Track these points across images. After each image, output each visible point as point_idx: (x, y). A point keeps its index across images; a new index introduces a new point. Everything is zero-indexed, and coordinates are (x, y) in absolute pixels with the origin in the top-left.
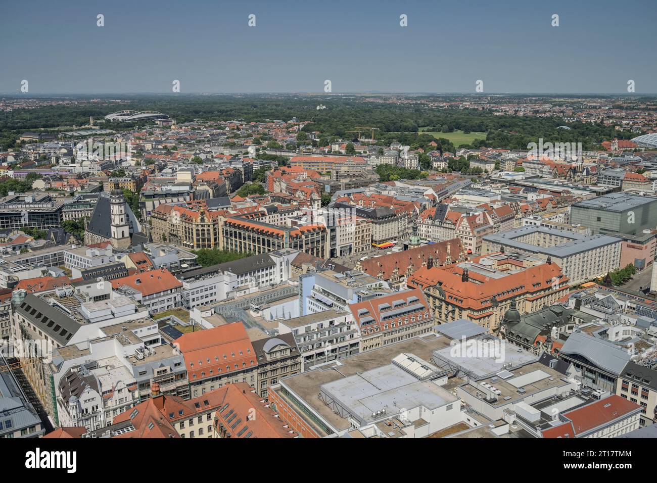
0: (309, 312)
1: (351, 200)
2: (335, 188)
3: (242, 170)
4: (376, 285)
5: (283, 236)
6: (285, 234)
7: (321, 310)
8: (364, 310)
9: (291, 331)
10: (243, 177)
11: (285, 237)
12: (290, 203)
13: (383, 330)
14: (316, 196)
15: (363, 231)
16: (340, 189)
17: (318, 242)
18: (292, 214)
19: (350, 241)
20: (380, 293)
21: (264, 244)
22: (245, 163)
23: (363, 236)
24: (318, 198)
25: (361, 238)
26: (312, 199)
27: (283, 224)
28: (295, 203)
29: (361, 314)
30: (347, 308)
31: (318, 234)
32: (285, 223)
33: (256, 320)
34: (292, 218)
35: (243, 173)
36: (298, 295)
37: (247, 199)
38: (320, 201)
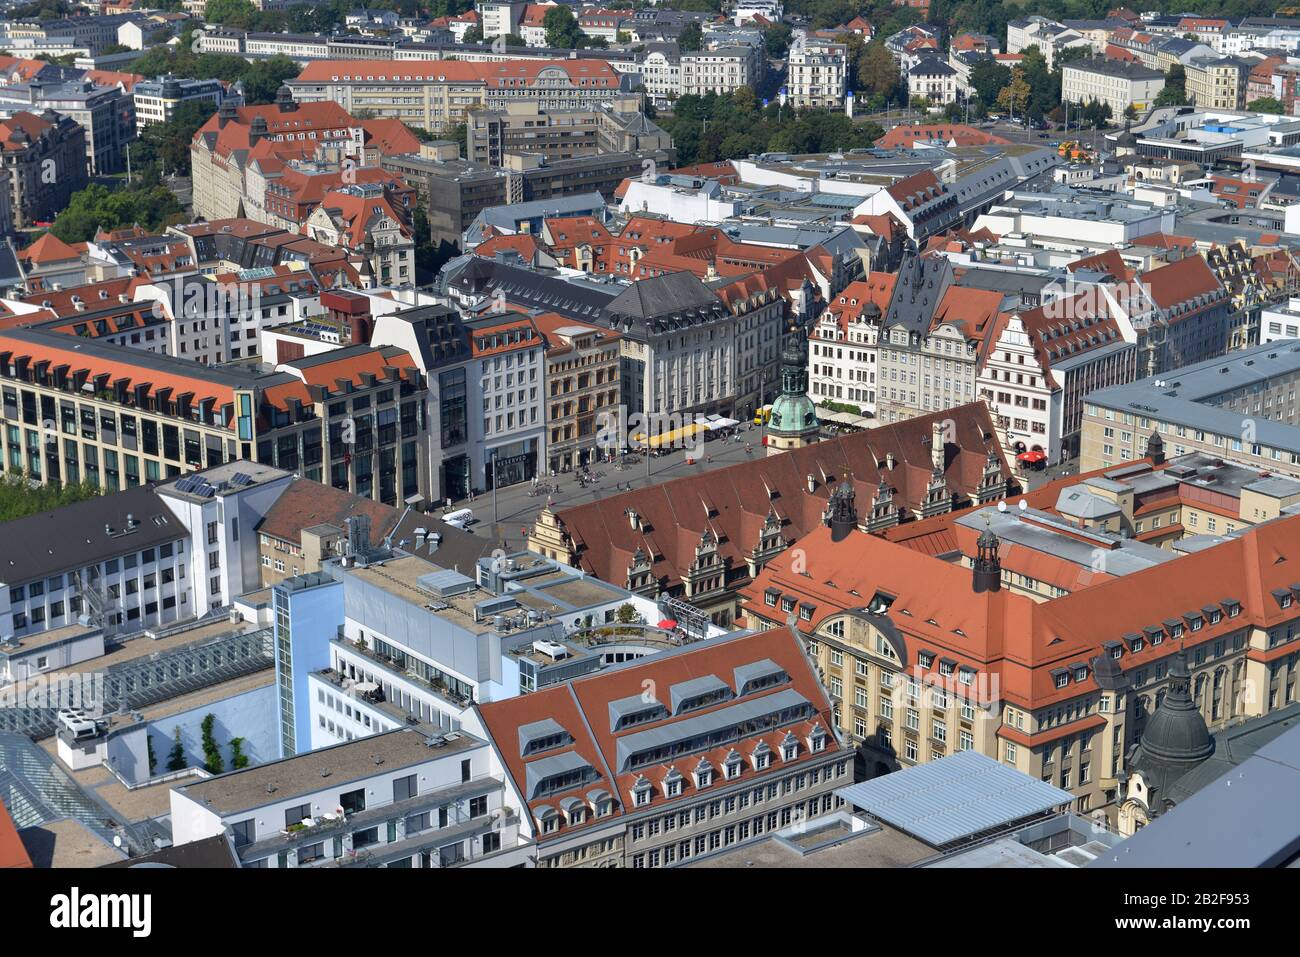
0: (321, 739)
1: (541, 244)
2: (480, 196)
3: (86, 120)
4: (609, 616)
5: (230, 410)
6: (240, 399)
7: (368, 732)
8: (548, 727)
9: (219, 830)
10: (90, 152)
11: (238, 412)
12: (275, 263)
13: (629, 809)
14: (390, 231)
15: (583, 380)
16: (502, 201)
17: (387, 431)
18: (282, 311)
19: (528, 425)
20: (625, 650)
21: (150, 448)
22: (101, 90)
23: (584, 401)
24: (402, 240)
25: (575, 409)
26: (370, 245)
27: (244, 353)
28: (298, 265)
29: (534, 745)
30: (470, 722)
31: (385, 398)
32: (252, 350)
33: (83, 781)
34: (281, 328)
35: (89, 136)
36: (270, 664)
37: (93, 249)
38: (411, 254)
